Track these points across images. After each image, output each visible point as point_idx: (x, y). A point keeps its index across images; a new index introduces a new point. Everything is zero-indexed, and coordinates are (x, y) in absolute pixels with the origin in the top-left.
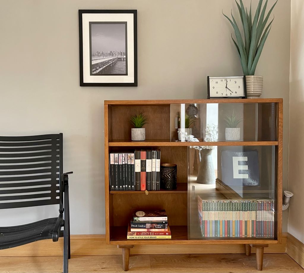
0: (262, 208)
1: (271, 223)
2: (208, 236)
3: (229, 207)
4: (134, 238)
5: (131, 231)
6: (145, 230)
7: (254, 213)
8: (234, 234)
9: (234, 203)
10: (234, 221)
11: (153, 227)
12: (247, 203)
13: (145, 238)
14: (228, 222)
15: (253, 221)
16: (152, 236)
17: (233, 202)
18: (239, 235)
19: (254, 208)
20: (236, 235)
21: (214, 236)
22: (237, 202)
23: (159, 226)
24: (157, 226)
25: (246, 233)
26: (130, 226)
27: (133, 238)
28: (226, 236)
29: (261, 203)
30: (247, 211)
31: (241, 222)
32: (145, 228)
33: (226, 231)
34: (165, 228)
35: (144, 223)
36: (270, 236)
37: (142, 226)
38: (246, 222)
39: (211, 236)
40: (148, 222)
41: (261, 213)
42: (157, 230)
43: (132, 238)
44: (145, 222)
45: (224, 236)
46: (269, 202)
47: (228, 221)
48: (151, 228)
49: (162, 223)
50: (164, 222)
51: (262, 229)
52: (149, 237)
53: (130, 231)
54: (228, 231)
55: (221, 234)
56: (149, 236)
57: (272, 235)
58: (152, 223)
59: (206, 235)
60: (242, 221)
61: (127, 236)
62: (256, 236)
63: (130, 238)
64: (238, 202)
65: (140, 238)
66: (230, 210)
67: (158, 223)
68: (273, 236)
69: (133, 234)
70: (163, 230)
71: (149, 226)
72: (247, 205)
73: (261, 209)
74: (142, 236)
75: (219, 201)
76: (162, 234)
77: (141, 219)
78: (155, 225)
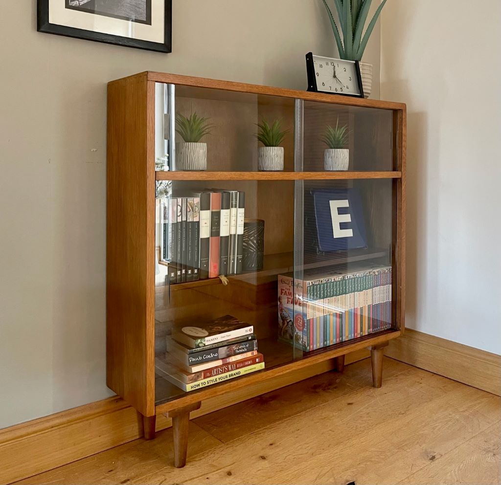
1: (388, 305)
2: (315, 347)
3: (341, 288)
4: (201, 385)
5: (193, 372)
6: (219, 363)
7: (370, 292)
8: (347, 334)
9: (347, 280)
10: (347, 311)
11: (233, 353)
12: (363, 277)
13: (220, 381)
14: (341, 315)
15: (369, 307)
16: (233, 372)
17: (346, 278)
18: (353, 335)
19: (370, 283)
20: (350, 335)
21: (322, 345)
22: (351, 277)
23: (243, 348)
24: (239, 350)
25: (361, 329)
27: (199, 387)
28: (338, 341)
29: (377, 274)
30: (363, 290)
31: (355, 311)
32: (217, 359)
33: (338, 332)
34: (253, 350)
35: (215, 348)
37: (212, 356)
38: (362, 309)
39: (318, 346)
40: (221, 344)
42: (239, 357)
43: (197, 388)
44: (216, 345)
45: (335, 342)
48: (229, 356)
49: (248, 340)
50: (249, 338)
51: (379, 317)
52: (227, 377)
53: (189, 373)
54: (340, 332)
55: (331, 338)
56: (228, 374)
58: (229, 344)
59: (312, 347)
60: (357, 308)
61: (187, 386)
62: (372, 331)
63: (192, 389)
64: (353, 277)
65: (211, 383)
66: (342, 294)
67: (239, 342)
69: (198, 377)
70: (250, 354)
71: (224, 352)
72: (363, 281)
73: (378, 284)
74: (214, 378)
75: (328, 280)
76: (249, 362)
77: (207, 341)
78: (234, 347)
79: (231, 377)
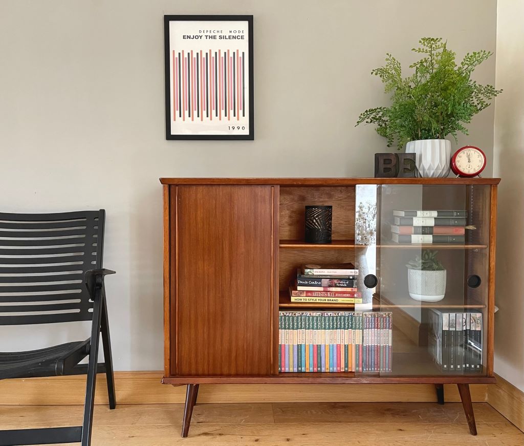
0: (372, 325)
1: (387, 349)
2: (287, 370)
3: (319, 324)
4: (303, 301)
5: (298, 289)
6: (321, 289)
7: (358, 332)
8: (327, 366)
9: (327, 317)
10: (327, 346)
11: (334, 284)
12: (348, 317)
13: (320, 302)
14: (318, 348)
15: (357, 347)
16: (331, 299)
17: (326, 315)
18: (335, 369)
19: (359, 324)
20: (331, 369)
21: (296, 370)
22: (332, 315)
23: (343, 284)
24: (339, 283)
25: (346, 365)
26: (297, 282)
27: (301, 301)
28: (315, 369)
29: (370, 317)
30: (348, 329)
31: (338, 347)
32: (320, 286)
33: (316, 362)
34: (353, 287)
35: (319, 279)
36: (384, 369)
37: (316, 283)
38: (346, 347)
39: (291, 370)
40: (325, 277)
41: (370, 332)
42: (339, 289)
43: (299, 301)
44: (321, 277)
45: (311, 370)
46: (384, 316)
47: (317, 345)
48: (330, 286)
49: (349, 279)
50: (351, 278)
51: (373, 358)
52: (325, 300)
53: (296, 289)
54: (318, 362)
55: (307, 366)
56: (327, 298)
57: (389, 368)
58: (331, 278)
59: (283, 369)
60: (340, 345)
61: (292, 297)
62: (363, 370)
63: (296, 301)
64: (334, 315)
65: (312, 301)
66: (321, 328)
67: (340, 279)
68: (390, 370)
69: (301, 293)
70: (349, 289)
71: (326, 283)
72: (348, 320)
73: (370, 326)
74: (315, 298)
75: (303, 314)
76: (347, 295)
77: (316, 272)
78: (335, 281)
79: (329, 302)
